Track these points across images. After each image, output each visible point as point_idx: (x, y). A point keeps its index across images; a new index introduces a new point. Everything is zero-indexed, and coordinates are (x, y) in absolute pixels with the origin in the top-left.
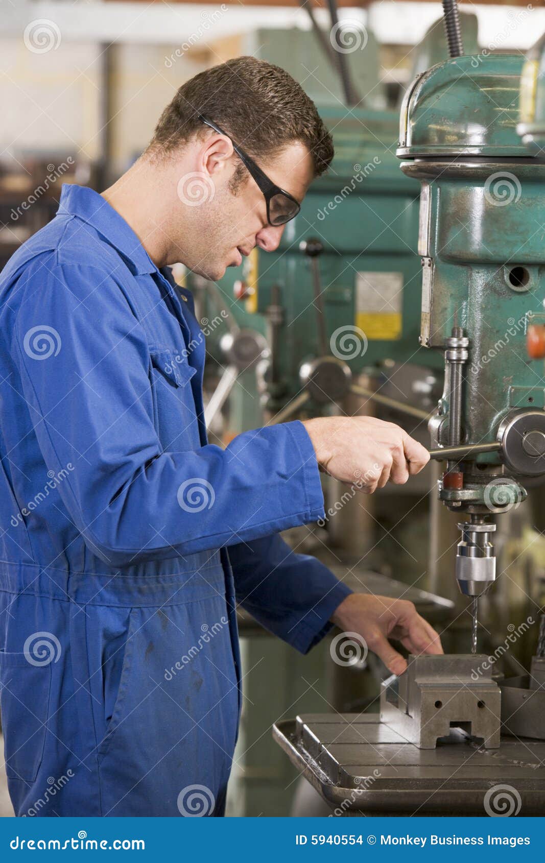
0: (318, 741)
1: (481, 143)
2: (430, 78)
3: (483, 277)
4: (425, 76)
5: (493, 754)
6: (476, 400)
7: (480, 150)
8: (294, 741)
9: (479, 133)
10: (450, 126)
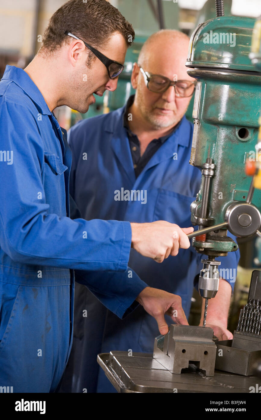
0: (120, 365)
1: (229, 62)
2: (206, 26)
3: (225, 132)
4: (203, 25)
5: (210, 379)
6: (216, 195)
7: (229, 66)
8: (108, 365)
9: (229, 57)
10: (214, 52)
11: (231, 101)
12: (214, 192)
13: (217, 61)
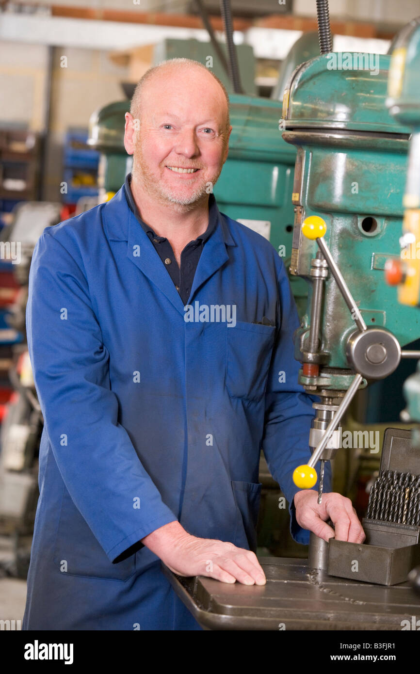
1: (346, 119)
2: (308, 68)
3: (341, 224)
4: (304, 66)
6: (331, 318)
7: (345, 125)
9: (344, 112)
10: (322, 105)
11: (350, 177)
12: (328, 314)
13: (328, 119)
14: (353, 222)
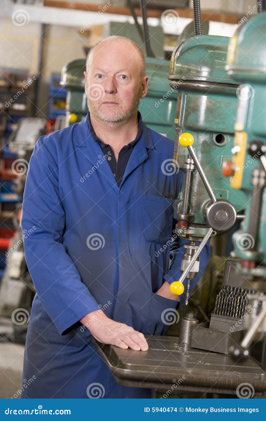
1: (207, 75)
2: (186, 44)
3: (203, 138)
4: (183, 43)
6: (196, 194)
7: (206, 79)
9: (207, 71)
10: (194, 67)
11: (209, 110)
12: (194, 192)
13: (197, 75)
14: (210, 137)
